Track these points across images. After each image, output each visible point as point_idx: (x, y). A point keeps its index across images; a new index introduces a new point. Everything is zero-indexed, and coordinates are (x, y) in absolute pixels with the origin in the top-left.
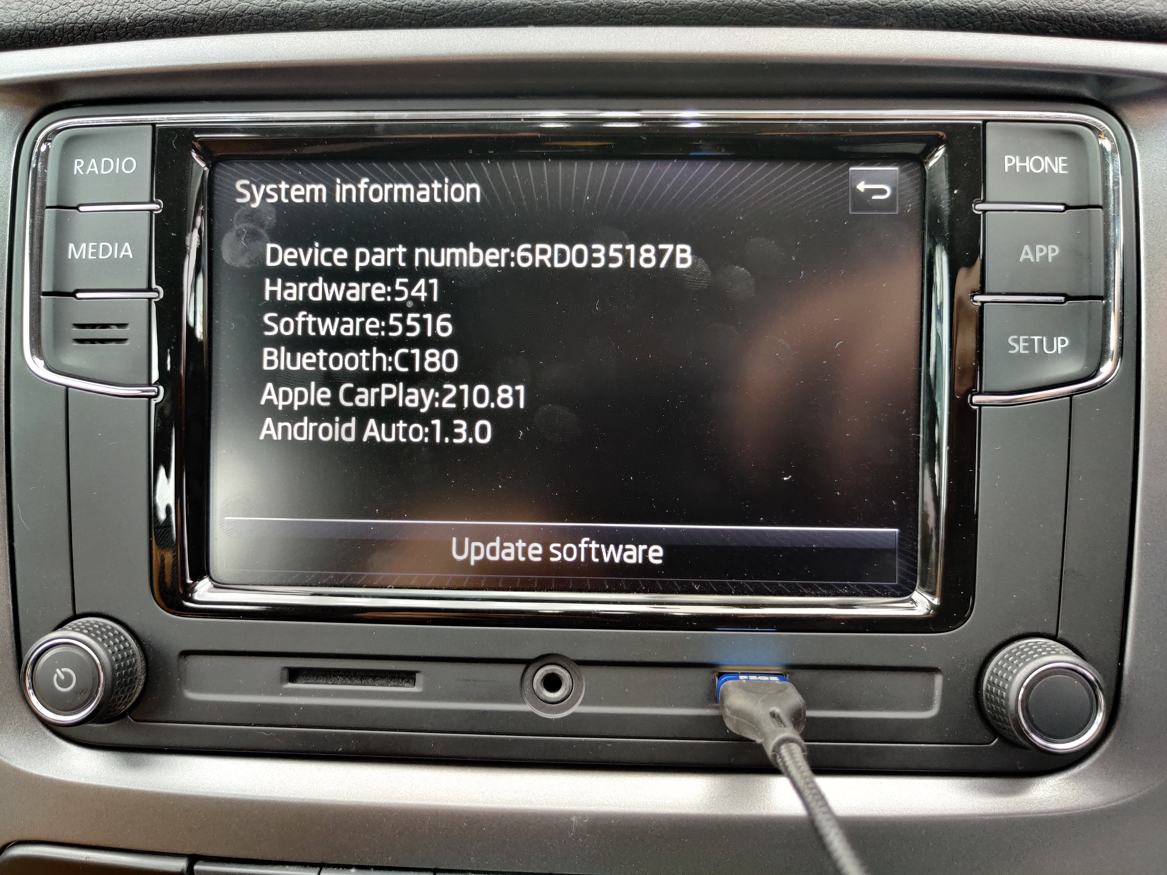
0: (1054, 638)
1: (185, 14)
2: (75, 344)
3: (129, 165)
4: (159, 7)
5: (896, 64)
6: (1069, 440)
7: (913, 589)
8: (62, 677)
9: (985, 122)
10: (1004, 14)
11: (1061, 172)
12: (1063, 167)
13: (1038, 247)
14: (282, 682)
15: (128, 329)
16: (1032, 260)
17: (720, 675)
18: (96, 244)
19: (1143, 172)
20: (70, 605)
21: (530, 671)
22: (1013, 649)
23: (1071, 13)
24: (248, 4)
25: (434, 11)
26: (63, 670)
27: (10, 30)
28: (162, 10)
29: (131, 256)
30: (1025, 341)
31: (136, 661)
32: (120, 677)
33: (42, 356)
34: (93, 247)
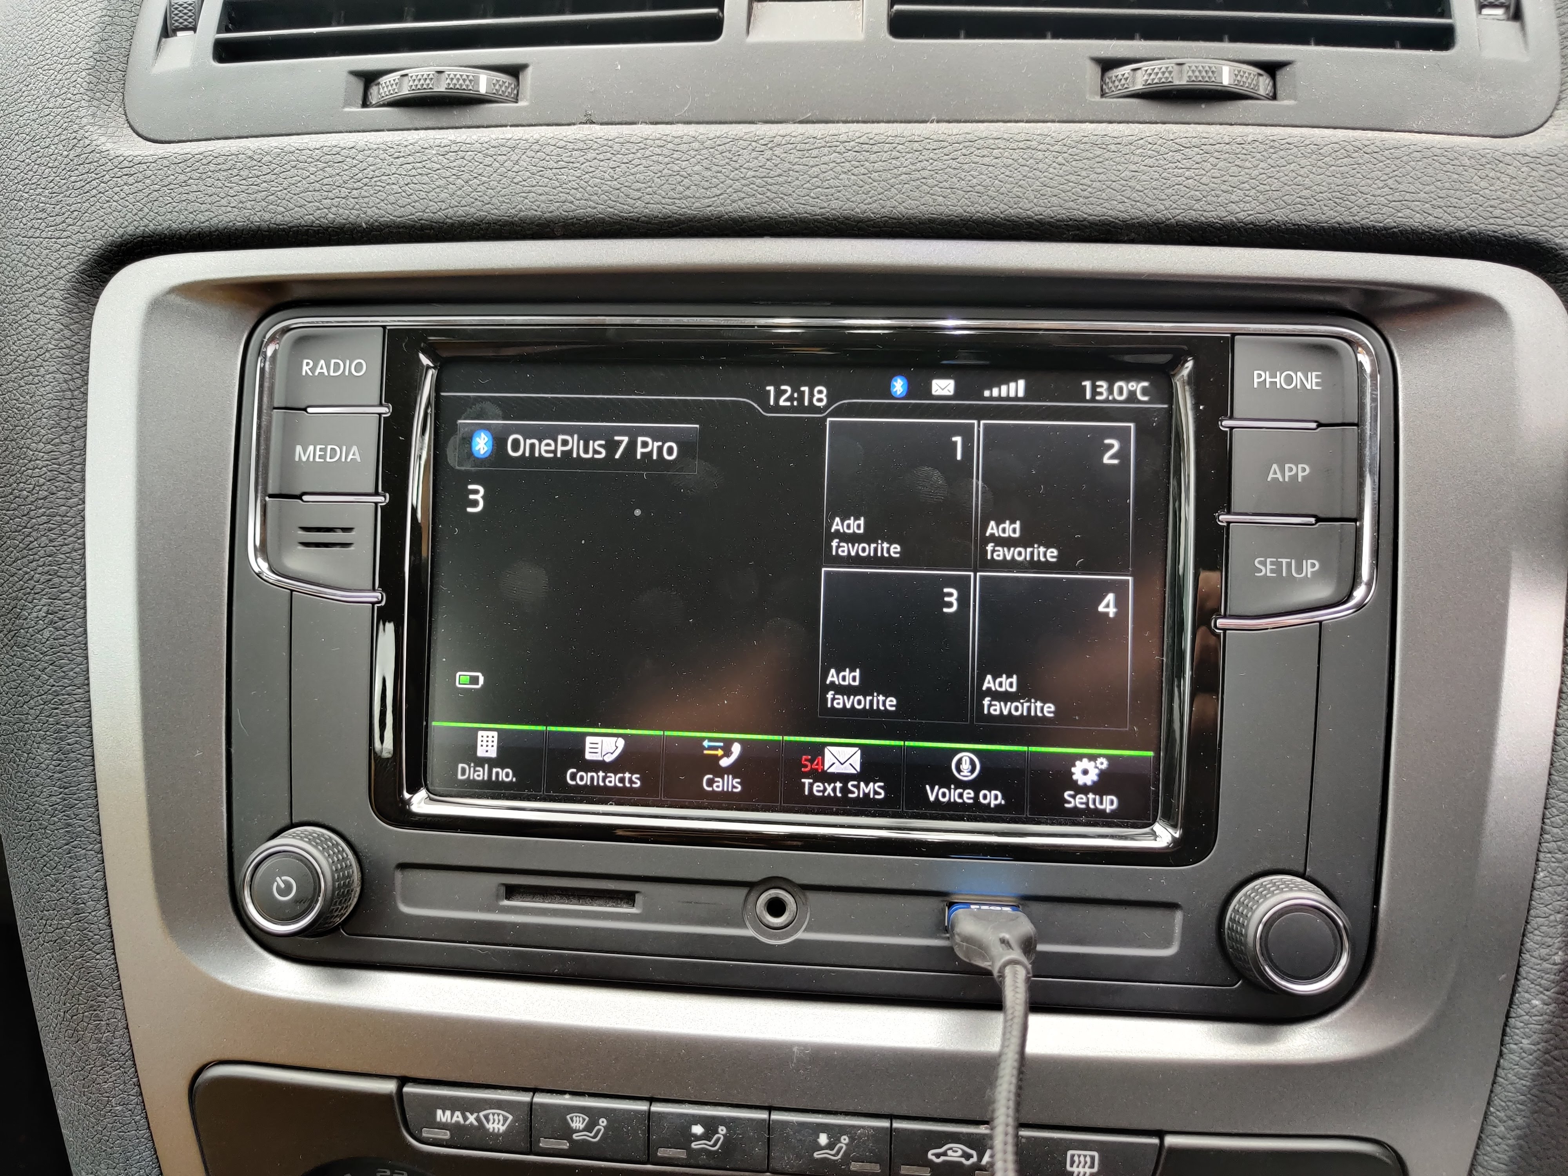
0: (1302, 876)
1: (423, 222)
2: (300, 548)
3: (359, 367)
4: (396, 214)
5: (1138, 278)
6: (1319, 668)
7: (1154, 821)
8: (283, 886)
9: (1234, 335)
10: (1251, 228)
11: (1314, 388)
12: (1316, 382)
13: (1287, 466)
14: (498, 898)
15: (353, 533)
16: (1281, 480)
17: (951, 905)
18: (323, 447)
19: (1405, 388)
20: (287, 813)
21: (754, 895)
22: (1256, 885)
23: (1323, 226)
24: (486, 214)
25: (670, 222)
26: (284, 878)
27: (243, 230)
28: (400, 217)
29: (359, 460)
30: (1272, 563)
31: (353, 872)
32: (339, 887)
33: (266, 559)
34: (321, 450)
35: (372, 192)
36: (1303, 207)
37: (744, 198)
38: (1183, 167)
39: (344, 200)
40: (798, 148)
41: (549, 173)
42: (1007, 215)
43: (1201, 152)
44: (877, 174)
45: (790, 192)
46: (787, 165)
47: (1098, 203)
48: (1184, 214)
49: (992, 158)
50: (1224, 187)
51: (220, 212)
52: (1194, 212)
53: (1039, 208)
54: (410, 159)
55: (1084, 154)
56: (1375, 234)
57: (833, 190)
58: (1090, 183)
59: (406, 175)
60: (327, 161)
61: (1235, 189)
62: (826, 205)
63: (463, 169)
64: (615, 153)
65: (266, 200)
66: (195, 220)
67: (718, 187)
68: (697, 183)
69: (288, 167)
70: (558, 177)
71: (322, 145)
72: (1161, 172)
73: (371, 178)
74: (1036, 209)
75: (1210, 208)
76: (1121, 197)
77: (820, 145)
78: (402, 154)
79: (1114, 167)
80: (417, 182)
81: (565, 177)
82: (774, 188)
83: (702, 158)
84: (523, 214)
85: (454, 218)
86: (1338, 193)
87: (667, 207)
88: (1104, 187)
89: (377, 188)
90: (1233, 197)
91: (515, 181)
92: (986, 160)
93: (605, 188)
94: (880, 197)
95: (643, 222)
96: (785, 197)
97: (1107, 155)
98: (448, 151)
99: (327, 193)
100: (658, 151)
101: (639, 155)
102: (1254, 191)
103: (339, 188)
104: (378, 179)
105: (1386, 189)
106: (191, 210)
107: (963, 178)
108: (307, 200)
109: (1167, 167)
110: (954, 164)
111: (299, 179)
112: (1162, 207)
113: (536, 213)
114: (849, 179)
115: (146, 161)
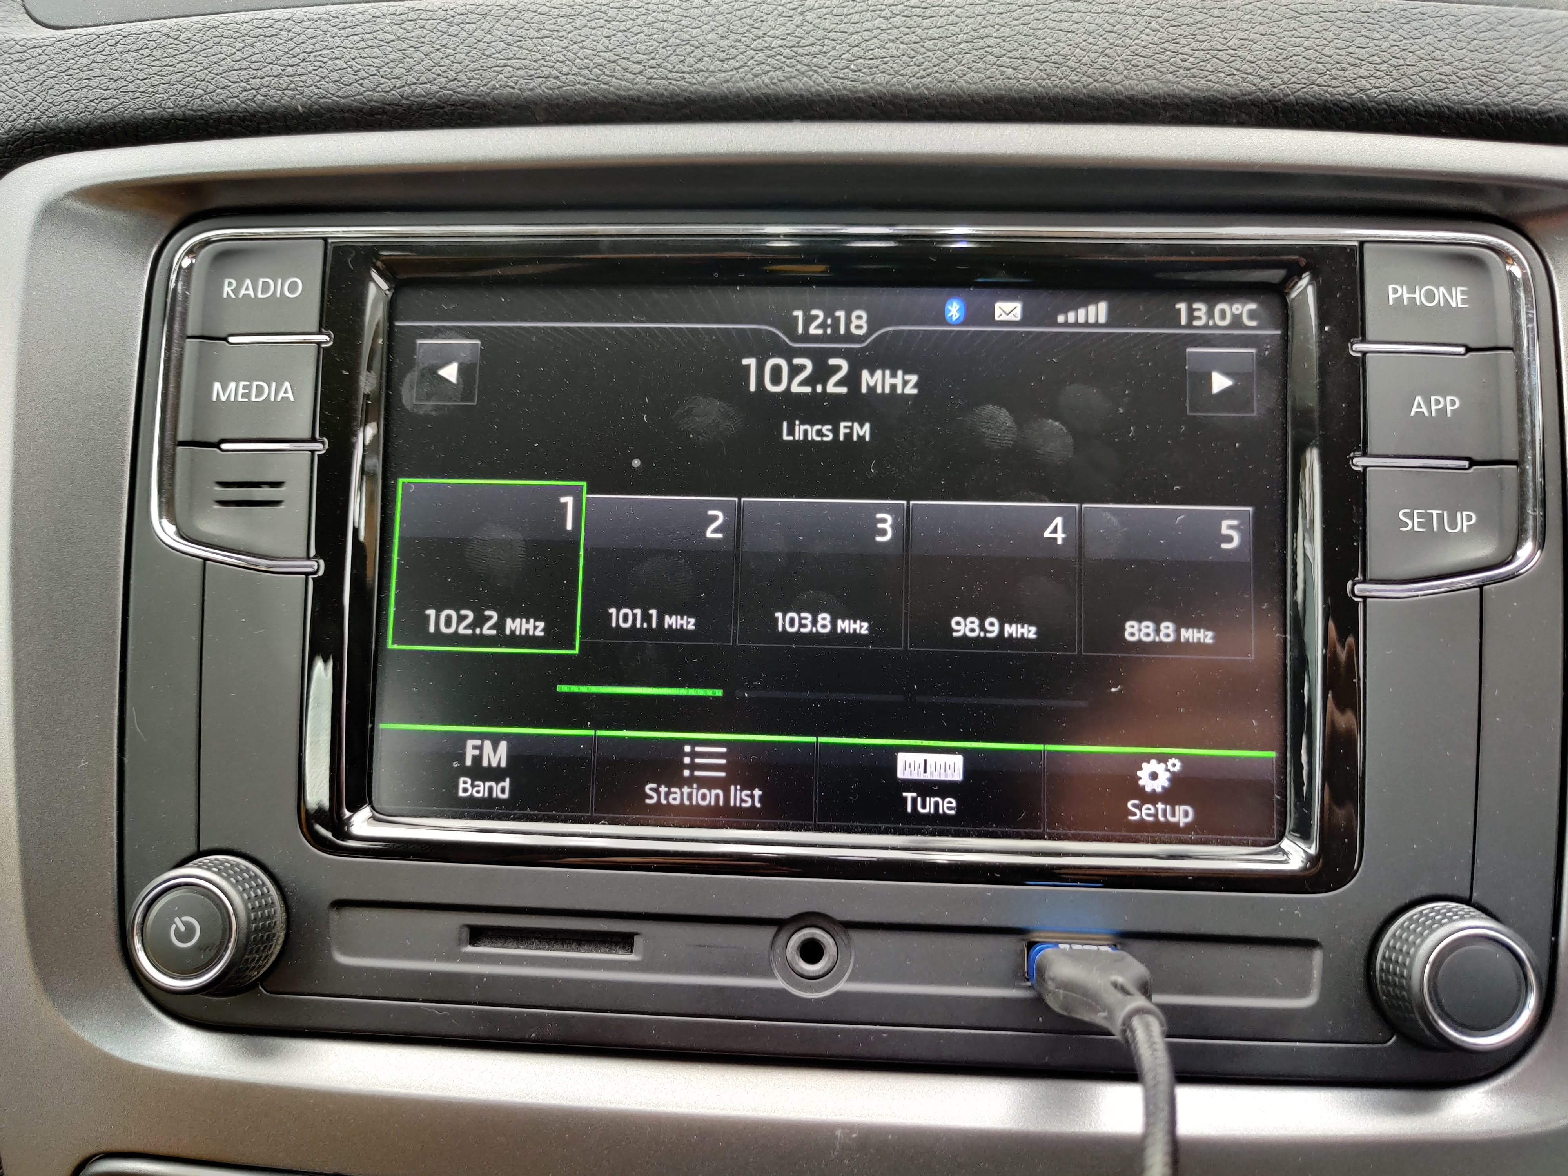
0: (1468, 902)
1: (373, 103)
2: (217, 507)
3: (293, 287)
4: (339, 93)
5: (1250, 170)
6: (1481, 640)
7: (1281, 837)
8: (183, 928)
9: (1362, 243)
10: (1384, 109)
11: (1460, 305)
12: (1462, 299)
13: (1433, 398)
14: (460, 943)
15: (284, 489)
16: (1426, 414)
17: (1031, 945)
18: (248, 383)
20: (193, 839)
21: (783, 936)
22: (1415, 915)
23: (1468, 109)
24: (451, 92)
25: (678, 102)
26: (185, 919)
27: (153, 119)
28: (343, 98)
29: (292, 399)
30: (1420, 516)
31: (275, 913)
32: (256, 930)
33: (173, 520)
34: (244, 387)
35: (311, 68)
36: (1444, 85)
37: (768, 71)
38: (1301, 35)
39: (276, 79)
40: (834, 12)
41: (529, 44)
42: (1091, 90)
43: (1321, 20)
44: (931, 42)
45: (825, 64)
46: (821, 33)
47: (1201, 76)
48: (1305, 90)
49: (1071, 23)
50: (1351, 60)
51: (127, 98)
52: (1316, 88)
53: (1130, 81)
54: (359, 30)
55: (1182, 19)
56: (1527, 119)
57: (878, 62)
58: (1191, 52)
59: (352, 48)
60: (257, 35)
61: (1363, 63)
62: (869, 79)
63: (422, 40)
64: (610, 19)
65: (182, 83)
66: (96, 109)
67: (737, 59)
68: (711, 54)
69: (210, 43)
70: (539, 47)
71: (252, 17)
72: (1275, 41)
73: (310, 53)
74: (1127, 83)
75: (1334, 83)
76: (1228, 68)
77: (860, 9)
78: (349, 24)
79: (1219, 34)
80: (366, 56)
81: (549, 48)
82: (806, 60)
83: (717, 25)
84: (496, 92)
85: (412, 98)
86: (1483, 71)
87: (674, 82)
88: (1209, 56)
89: (316, 64)
90: (1362, 71)
91: (487, 53)
92: (1064, 25)
93: (597, 60)
94: (936, 69)
95: (644, 102)
96: (820, 71)
97: (1210, 21)
98: (405, 19)
99: (255, 72)
100: (662, 16)
101: (639, 22)
102: (1386, 65)
103: (271, 66)
104: (320, 53)
105: (1539, 67)
106: (93, 98)
107: (1036, 45)
108: (231, 80)
109: (1282, 35)
110: (1026, 30)
111: (223, 56)
112: (1279, 81)
113: (512, 91)
114: (897, 49)
115: (42, 44)
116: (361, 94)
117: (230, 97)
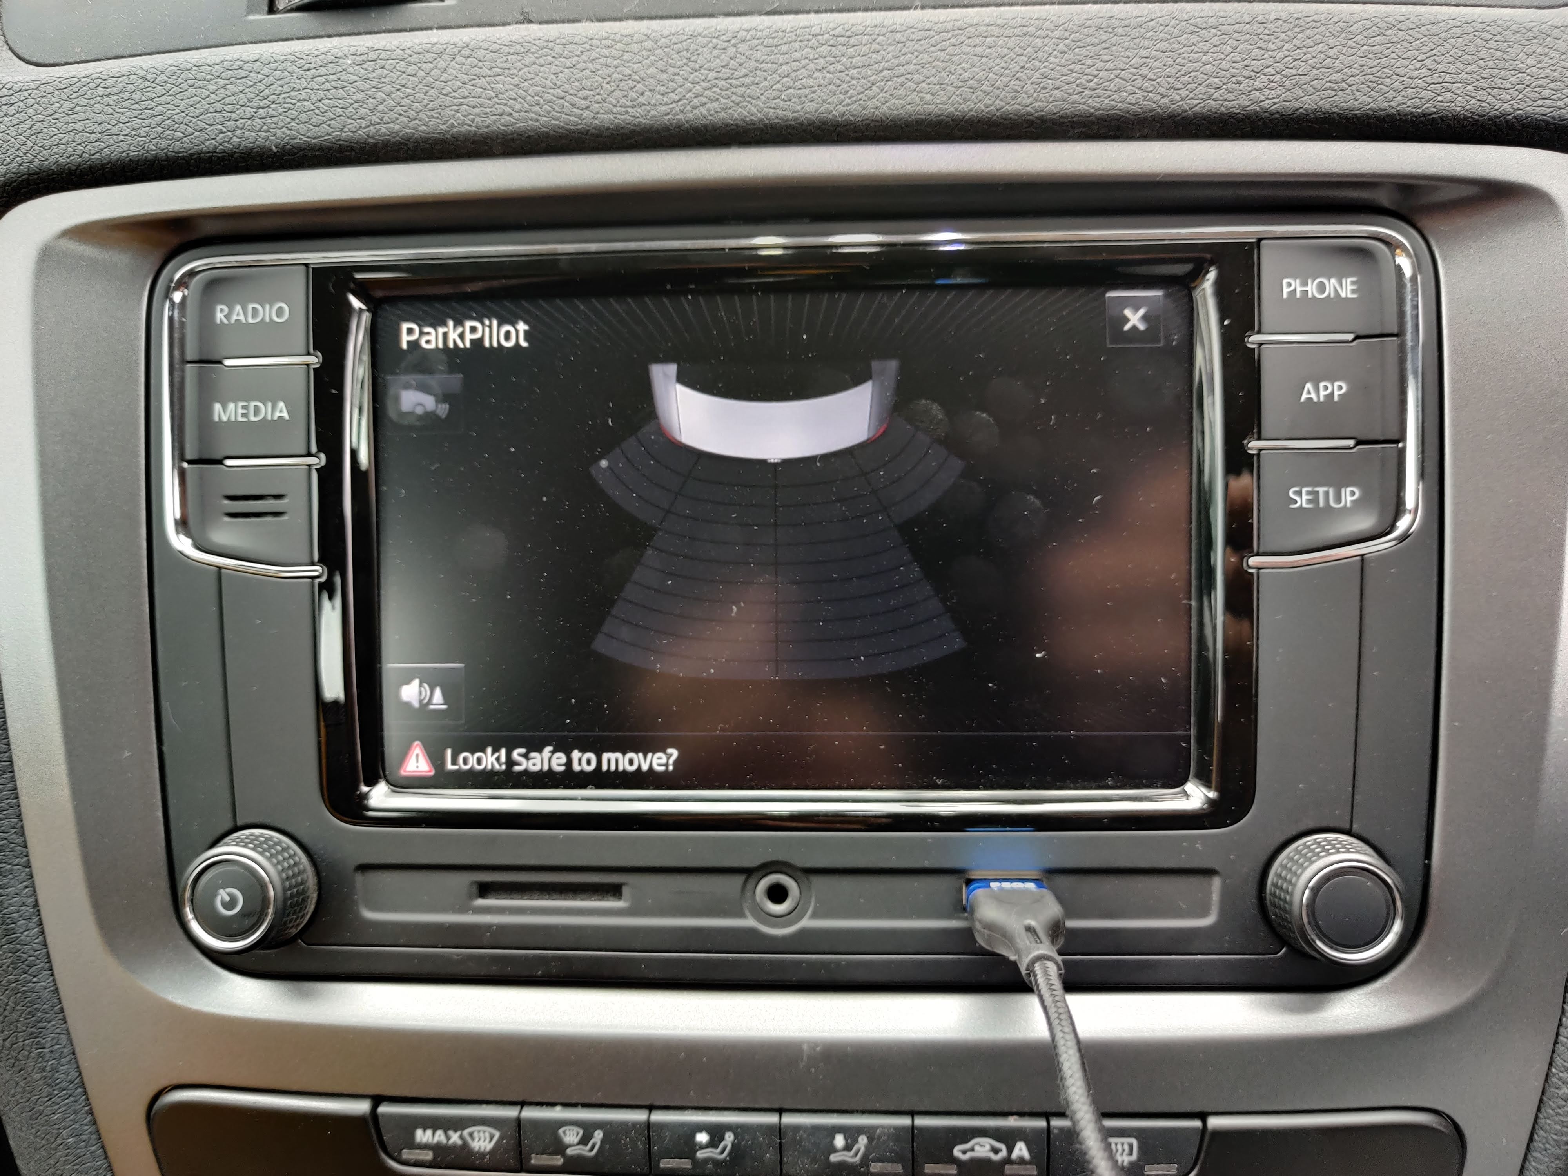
0: (1349, 833)
1: (341, 142)
2: (227, 519)
3: (280, 312)
4: (309, 134)
5: (1152, 179)
6: (1361, 607)
7: (1186, 780)
9: (1260, 239)
10: (1277, 118)
11: (1350, 296)
12: (1351, 289)
13: (1322, 384)
14: (471, 897)
15: (285, 500)
16: (1315, 400)
17: (968, 883)
18: (246, 404)
19: (1448, 293)
20: (230, 813)
21: (752, 880)
22: (1299, 846)
23: (1356, 114)
24: (413, 131)
25: (622, 134)
27: (138, 161)
28: (314, 138)
29: (287, 418)
30: (1308, 493)
31: (307, 877)
32: (292, 896)
33: (188, 534)
34: (243, 407)
35: (282, 110)
36: (1334, 93)
37: (705, 104)
38: (1200, 51)
39: (249, 121)
40: (765, 43)
41: (482, 82)
42: (1004, 112)
43: (1219, 33)
44: (855, 71)
45: (758, 95)
46: (753, 64)
47: (1105, 96)
48: (1202, 105)
49: (984, 48)
50: (1247, 73)
51: (112, 141)
52: (1213, 103)
53: (1040, 103)
54: (323, 70)
55: (1089, 40)
56: (1412, 121)
57: (807, 91)
58: (1096, 73)
59: (319, 89)
60: (229, 77)
61: (1258, 75)
62: (799, 108)
63: (383, 80)
64: (556, 56)
65: (162, 126)
66: (84, 152)
67: (676, 92)
68: (651, 88)
69: (185, 86)
70: (492, 86)
71: (222, 59)
72: (1175, 58)
73: (279, 94)
74: (1036, 105)
75: (1231, 96)
76: (1130, 87)
77: (789, 39)
78: (312, 66)
79: (1122, 54)
80: (331, 97)
81: (501, 86)
82: (740, 91)
83: (657, 59)
84: (455, 130)
85: (377, 137)
86: (1371, 76)
87: (619, 116)
88: (1112, 76)
89: (286, 105)
90: (1256, 83)
91: (444, 92)
92: (978, 50)
93: (547, 97)
94: (860, 96)
95: (592, 135)
96: (753, 101)
97: (1114, 39)
98: (365, 59)
99: (229, 114)
100: (606, 52)
101: (584, 57)
102: (1279, 76)
103: (243, 108)
104: (288, 95)
105: (1424, 70)
106: (80, 141)
107: (953, 72)
108: (208, 122)
109: (1181, 51)
110: (942, 55)
111: (198, 99)
112: (1178, 98)
113: (470, 128)
114: (824, 78)
115: (27, 88)
116: (330, 135)
117: (208, 140)
